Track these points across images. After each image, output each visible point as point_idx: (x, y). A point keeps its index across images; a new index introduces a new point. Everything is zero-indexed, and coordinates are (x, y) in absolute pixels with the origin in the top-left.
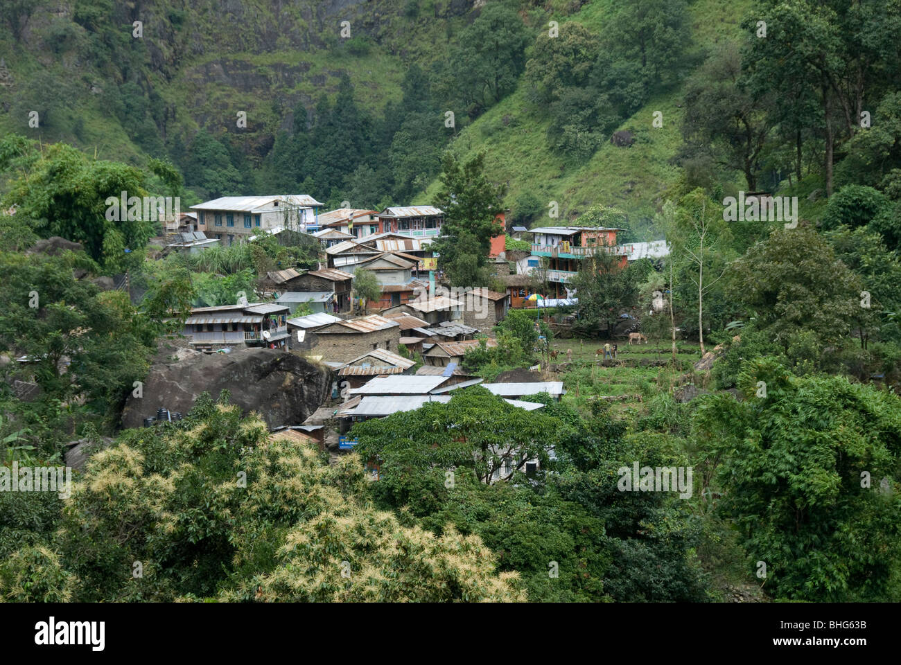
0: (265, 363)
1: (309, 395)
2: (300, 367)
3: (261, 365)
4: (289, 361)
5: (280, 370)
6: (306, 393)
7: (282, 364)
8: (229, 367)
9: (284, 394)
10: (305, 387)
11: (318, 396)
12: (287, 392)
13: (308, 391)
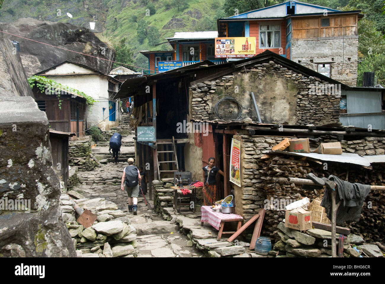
0: (71, 30)
1: (100, 65)
2: (96, 42)
3: (68, 31)
4: (87, 35)
5: (80, 41)
6: (99, 63)
7: (83, 36)
8: (42, 26)
9: (84, 59)
10: (98, 58)
11: (106, 68)
12: (86, 57)
13: (100, 61)
